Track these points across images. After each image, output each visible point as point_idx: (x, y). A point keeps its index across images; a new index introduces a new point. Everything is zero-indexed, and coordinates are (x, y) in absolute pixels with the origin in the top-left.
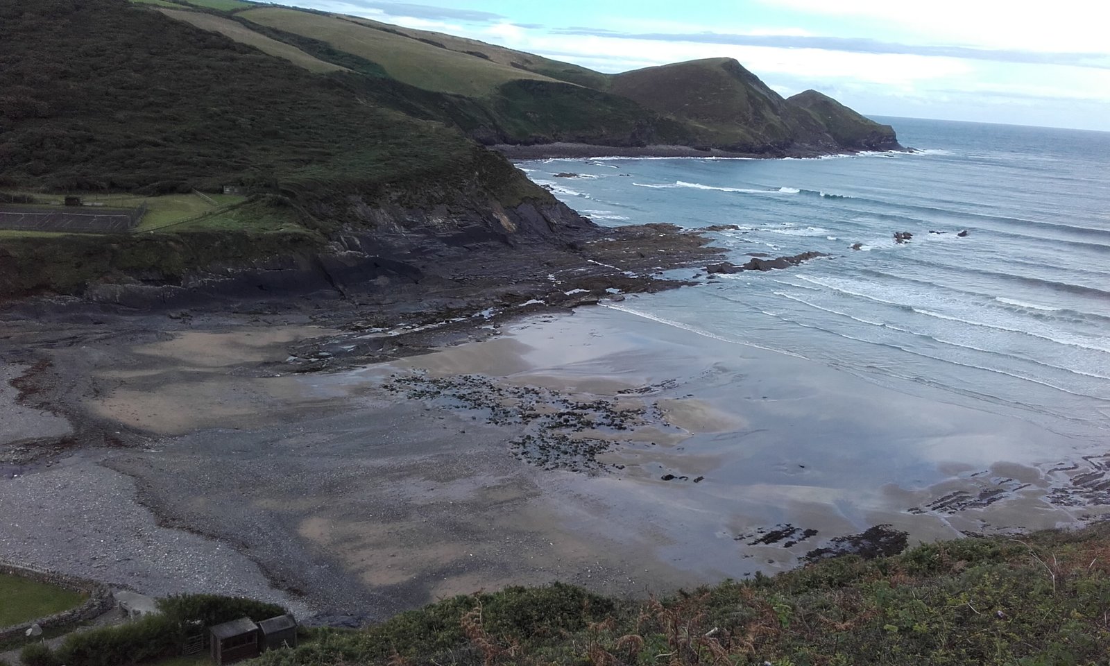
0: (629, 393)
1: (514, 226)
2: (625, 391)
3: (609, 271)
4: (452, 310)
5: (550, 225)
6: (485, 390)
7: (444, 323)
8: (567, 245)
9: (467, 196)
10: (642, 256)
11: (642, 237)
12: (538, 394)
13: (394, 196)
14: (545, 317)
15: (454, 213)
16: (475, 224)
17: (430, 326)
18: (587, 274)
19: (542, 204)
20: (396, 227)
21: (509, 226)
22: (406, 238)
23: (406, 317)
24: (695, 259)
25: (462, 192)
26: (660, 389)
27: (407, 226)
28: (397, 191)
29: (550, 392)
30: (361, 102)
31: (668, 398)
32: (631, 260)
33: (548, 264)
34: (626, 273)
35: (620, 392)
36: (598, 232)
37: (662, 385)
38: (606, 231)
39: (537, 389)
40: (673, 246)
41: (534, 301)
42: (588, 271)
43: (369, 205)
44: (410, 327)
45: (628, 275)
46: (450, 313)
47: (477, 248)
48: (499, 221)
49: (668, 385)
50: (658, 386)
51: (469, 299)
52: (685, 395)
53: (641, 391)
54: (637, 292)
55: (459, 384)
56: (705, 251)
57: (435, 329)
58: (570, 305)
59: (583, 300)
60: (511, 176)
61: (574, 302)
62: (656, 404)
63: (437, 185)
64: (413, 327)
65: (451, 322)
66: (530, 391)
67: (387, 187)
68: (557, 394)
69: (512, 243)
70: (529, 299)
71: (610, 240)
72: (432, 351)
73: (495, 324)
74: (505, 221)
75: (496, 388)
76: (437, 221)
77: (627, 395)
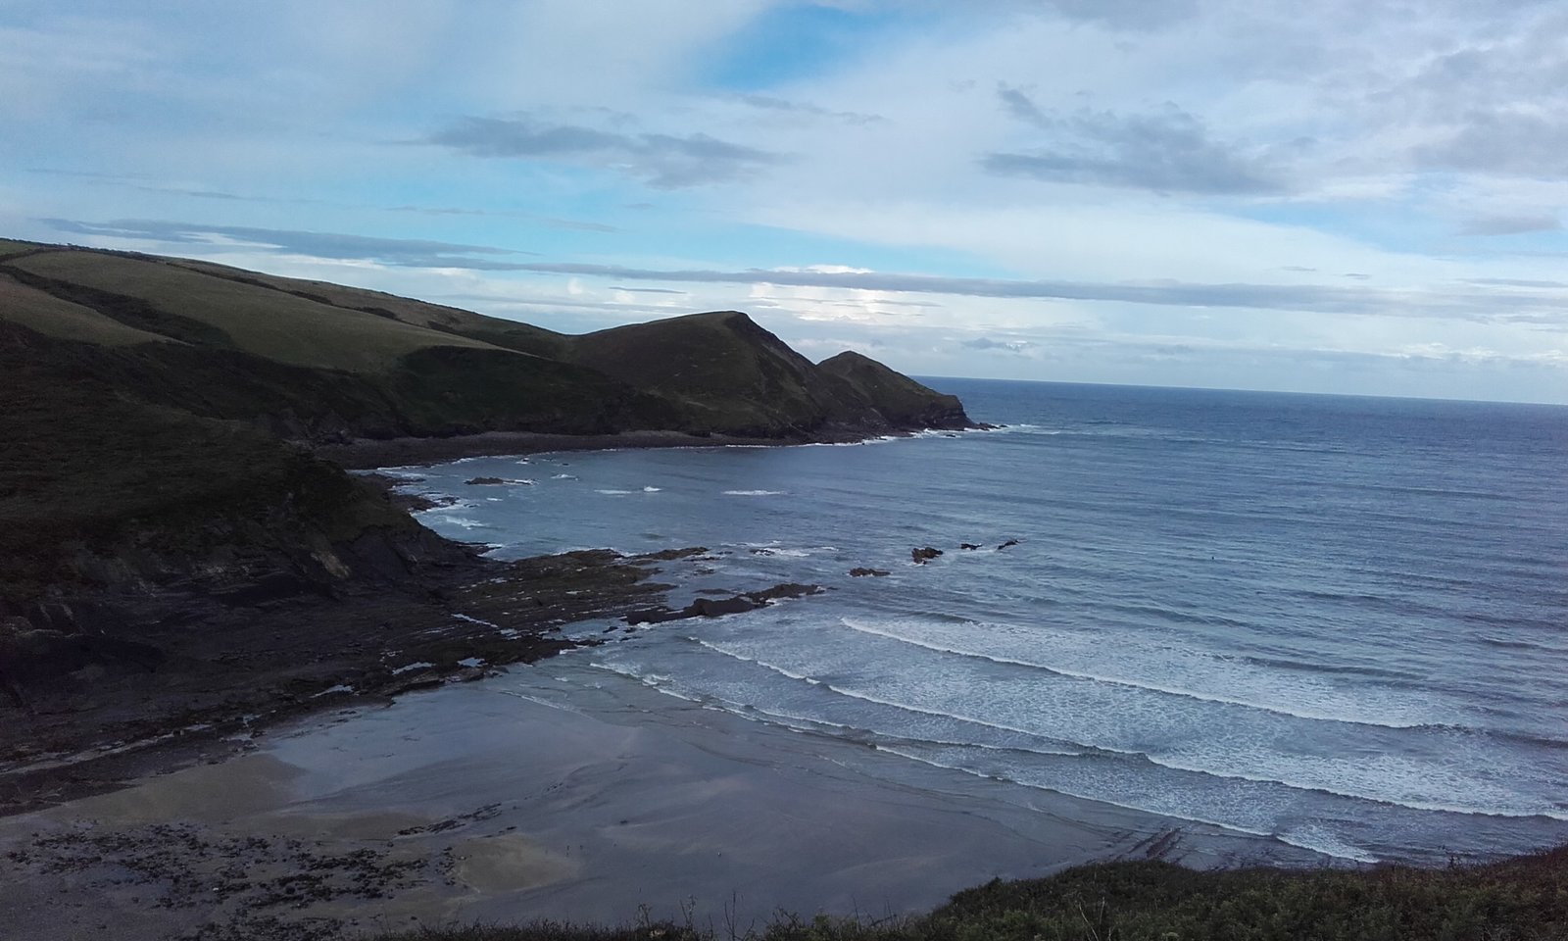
0: (416, 832)
1: (346, 570)
2: (412, 829)
3: (479, 629)
4: (194, 712)
5: (407, 564)
6: (181, 847)
7: (171, 735)
8: (430, 592)
9: (269, 530)
10: (541, 604)
11: (548, 574)
12: (265, 847)
13: (144, 536)
14: (341, 713)
15: (245, 557)
16: (278, 572)
17: (144, 743)
18: (442, 638)
19: (396, 534)
20: (141, 583)
21: (339, 571)
22: (157, 600)
23: (111, 732)
24: (619, 603)
25: (261, 524)
26: (469, 823)
27: (162, 581)
28: (150, 530)
29: (288, 843)
30: (122, 398)
31: (473, 837)
32: (520, 610)
33: (387, 625)
34: (503, 632)
35: (402, 833)
36: (483, 570)
37: (475, 815)
38: (498, 568)
39: (269, 840)
40: (593, 586)
41: (339, 688)
42: (444, 632)
43: (96, 553)
44: (108, 747)
45: (505, 635)
46: (189, 718)
47: (278, 607)
48: (320, 564)
49: (485, 814)
50: (468, 817)
51: (229, 691)
52: (502, 829)
53: (437, 828)
54: (507, 663)
55: (142, 841)
56: (637, 591)
57: (151, 747)
58: (391, 690)
59: (416, 680)
60: (349, 496)
61: (397, 686)
62: (450, 849)
63: (218, 517)
64: (115, 747)
65: (182, 733)
66: (253, 845)
67: (134, 524)
68: (298, 845)
69: (338, 597)
70: (332, 684)
71: (499, 581)
72: (124, 787)
73: (255, 732)
74: (332, 563)
75: (201, 840)
76: (214, 570)
77: (412, 836)
